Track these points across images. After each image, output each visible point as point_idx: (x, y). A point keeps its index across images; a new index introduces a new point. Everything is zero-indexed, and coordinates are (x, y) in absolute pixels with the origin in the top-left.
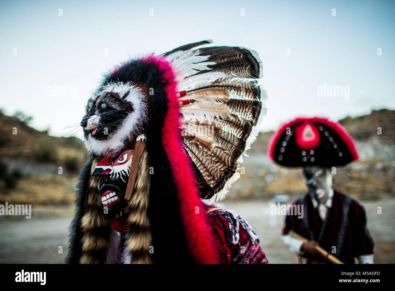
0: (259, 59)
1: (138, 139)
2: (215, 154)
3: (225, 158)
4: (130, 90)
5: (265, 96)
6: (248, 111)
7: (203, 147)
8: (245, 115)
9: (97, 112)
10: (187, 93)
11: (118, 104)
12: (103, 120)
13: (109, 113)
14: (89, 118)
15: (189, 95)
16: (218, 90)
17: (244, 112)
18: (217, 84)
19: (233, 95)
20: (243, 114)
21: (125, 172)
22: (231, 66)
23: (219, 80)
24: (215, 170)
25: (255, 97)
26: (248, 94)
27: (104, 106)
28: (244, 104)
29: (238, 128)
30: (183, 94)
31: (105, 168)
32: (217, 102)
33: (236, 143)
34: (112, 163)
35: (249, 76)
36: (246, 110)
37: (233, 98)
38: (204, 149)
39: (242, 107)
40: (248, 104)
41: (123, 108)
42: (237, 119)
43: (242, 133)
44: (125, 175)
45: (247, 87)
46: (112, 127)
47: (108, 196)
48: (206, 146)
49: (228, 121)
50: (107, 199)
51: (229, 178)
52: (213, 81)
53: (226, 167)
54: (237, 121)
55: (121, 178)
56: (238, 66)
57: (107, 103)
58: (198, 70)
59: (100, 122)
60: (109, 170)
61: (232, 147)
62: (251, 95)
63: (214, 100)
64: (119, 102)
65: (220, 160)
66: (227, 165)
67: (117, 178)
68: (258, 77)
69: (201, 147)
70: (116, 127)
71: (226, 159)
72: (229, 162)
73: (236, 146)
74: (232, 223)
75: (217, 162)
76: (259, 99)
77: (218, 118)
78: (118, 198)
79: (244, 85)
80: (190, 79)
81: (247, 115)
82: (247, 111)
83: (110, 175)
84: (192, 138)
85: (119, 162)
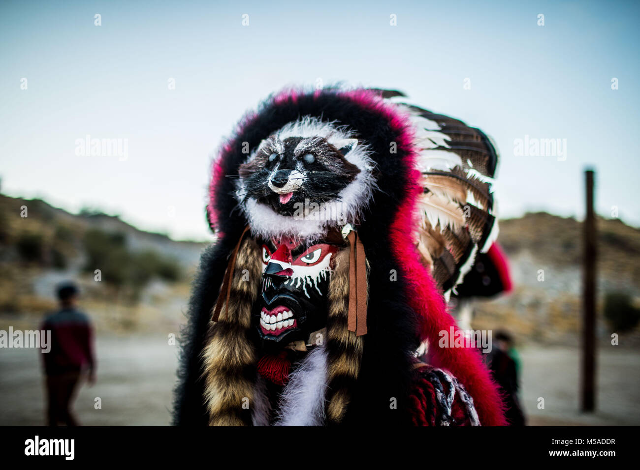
1: (346, 230)
4: (352, 145)
6: (480, 226)
9: (299, 166)
11: (340, 163)
12: (312, 184)
13: (324, 174)
14: (289, 173)
17: (475, 226)
18: (456, 173)
21: (312, 280)
22: (470, 150)
23: (458, 168)
25: (488, 207)
27: (310, 158)
29: (460, 249)
31: (285, 266)
32: (454, 201)
35: (486, 172)
36: (478, 223)
37: (469, 201)
39: (475, 218)
41: (347, 173)
43: (462, 257)
44: (311, 286)
45: (483, 189)
50: (277, 322)
52: (452, 167)
54: (463, 238)
55: (305, 289)
56: (477, 153)
57: (317, 156)
58: (435, 143)
59: (303, 185)
60: (290, 271)
62: (485, 203)
63: (451, 197)
67: (297, 287)
68: (493, 177)
73: (450, 275)
74: (442, 388)
76: (492, 211)
77: (451, 226)
78: (294, 322)
79: (481, 185)
81: (477, 231)
83: (286, 280)
85: (304, 259)
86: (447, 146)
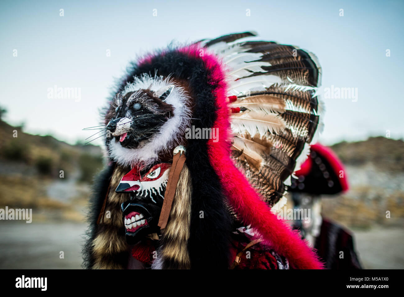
0: (319, 64)
1: (176, 151)
2: (263, 175)
3: (273, 180)
4: (171, 89)
5: (323, 109)
6: (304, 126)
7: (250, 166)
8: (300, 130)
9: (128, 114)
10: (238, 99)
11: (156, 106)
12: (136, 125)
13: (143, 117)
14: (118, 121)
15: (240, 102)
16: (273, 98)
17: (299, 126)
18: (273, 90)
19: (290, 106)
20: (298, 128)
21: (156, 190)
22: (288, 69)
23: (275, 86)
24: (262, 194)
25: (312, 110)
26: (305, 105)
27: (137, 106)
28: (301, 116)
29: (290, 145)
30: (233, 99)
31: (132, 183)
32: (271, 112)
33: (286, 162)
34: (141, 178)
35: (306, 83)
36: (301, 124)
37: (288, 109)
38: (251, 167)
39: (298, 120)
40: (305, 117)
41: (162, 112)
42: (291, 135)
43: (294, 151)
44: (156, 195)
45: (304, 96)
46: (147, 134)
47: (133, 219)
48: (254, 164)
49: (281, 137)
50: (132, 223)
51: (276, 203)
52: (268, 86)
53: (273, 191)
54: (290, 137)
55: (151, 197)
56: (296, 70)
57: (142, 103)
58: (251, 72)
59: (131, 126)
60: (137, 187)
61: (281, 167)
62: (308, 107)
63: (268, 110)
64: (158, 104)
65: (267, 182)
66: (275, 188)
67: (145, 196)
68: (315, 86)
69: (248, 165)
70: (152, 134)
71: (275, 181)
72: (278, 185)
73: (285, 166)
75: (264, 184)
76: (316, 111)
77: (271, 132)
78: (145, 221)
79: (301, 94)
80: (242, 82)
81: (302, 130)
82: (302, 125)
83: (138, 193)
84: (239, 153)
85: (149, 176)
86: (264, 71)
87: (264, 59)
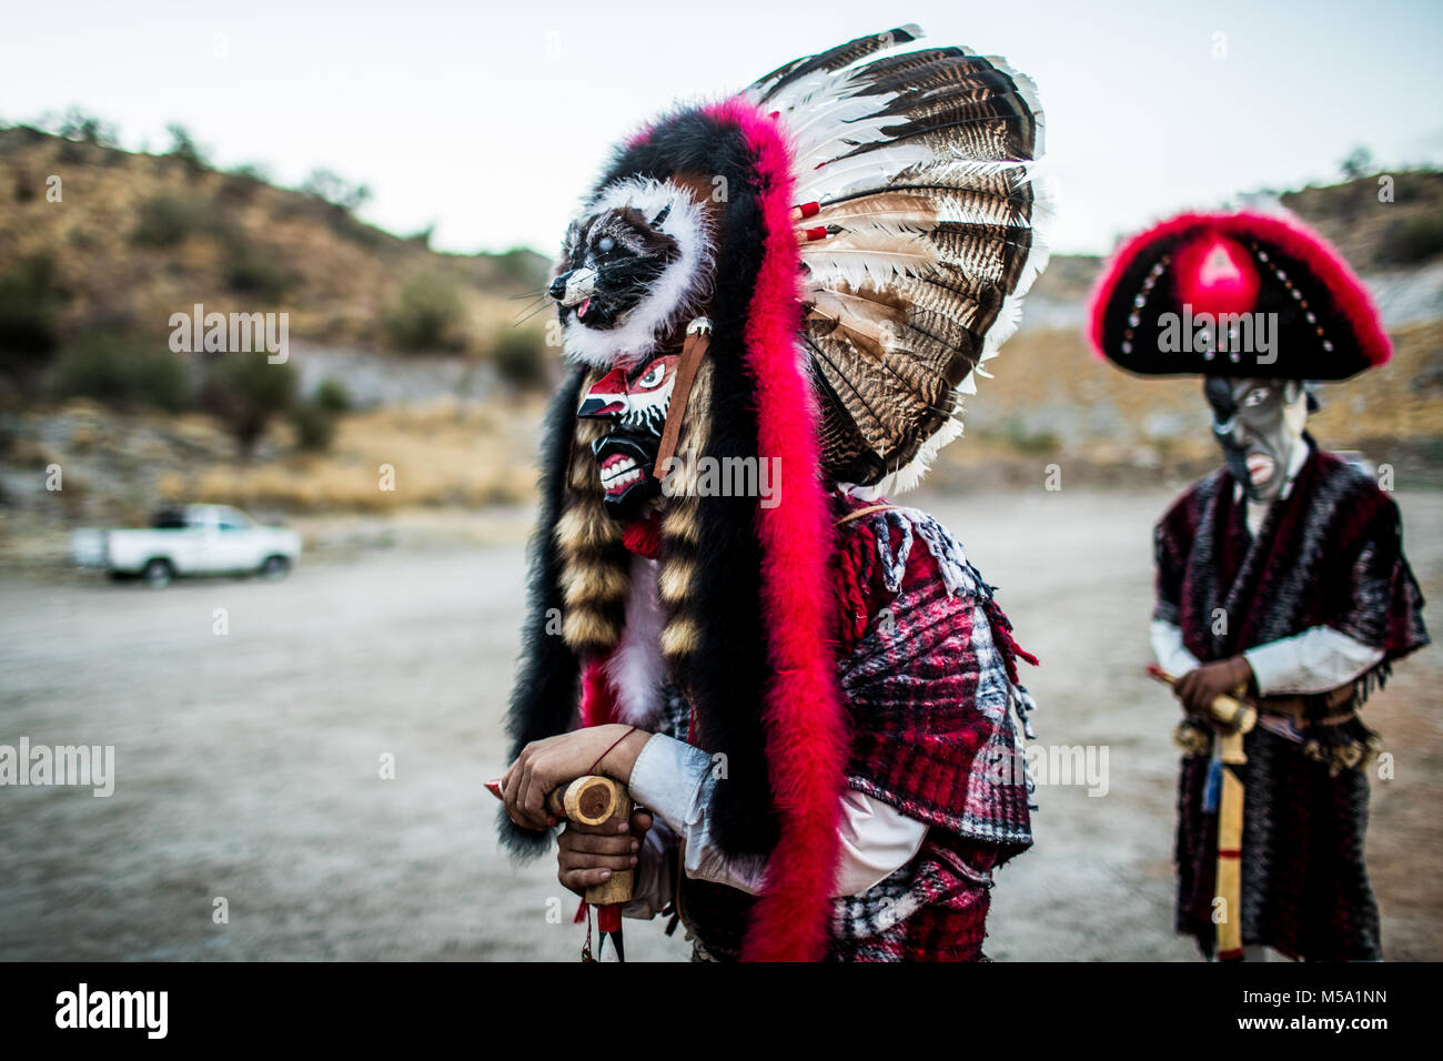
0: (1036, 102)
1: (692, 329)
2: (894, 370)
3: (920, 382)
4: (672, 201)
5: (1047, 210)
6: (991, 254)
7: (860, 351)
8: (983, 264)
9: (589, 260)
10: (821, 209)
11: (640, 241)
12: (604, 283)
13: (619, 263)
14: (569, 276)
15: (827, 213)
16: (907, 198)
17: (978, 257)
18: (905, 181)
19: (950, 211)
20: (976, 262)
21: (658, 411)
22: (950, 127)
23: (912, 170)
24: (893, 412)
25: (1014, 215)
26: (994, 206)
27: (606, 244)
28: (981, 233)
29: (962, 301)
30: (811, 210)
31: (608, 399)
32: (903, 231)
33: (956, 340)
34: (627, 388)
35: (1001, 153)
36: (984, 250)
37: (947, 219)
38: (862, 355)
39: (974, 244)
40: (991, 235)
41: (652, 252)
42: (960, 277)
43: (974, 314)
44: (658, 419)
45: (992, 186)
46: (626, 298)
47: (616, 469)
48: (870, 348)
49: (932, 280)
50: (614, 477)
51: (932, 433)
52: (896, 173)
53: (920, 406)
54: (958, 282)
55: (649, 424)
56: (972, 125)
57: (615, 237)
58: (855, 143)
59: (595, 285)
60: (619, 405)
61: (942, 351)
62: (1002, 210)
63: (893, 226)
64: (644, 236)
65: (906, 385)
66: (926, 399)
67: (638, 424)
68: (1029, 157)
69: (856, 351)
70: (636, 298)
71: (925, 384)
72: (933, 392)
73: (955, 350)
74: (887, 538)
75: (898, 391)
76: (1028, 220)
77: (902, 273)
78: (639, 473)
79: (984, 183)
80: (831, 170)
81: (987, 265)
82: (987, 255)
83: (622, 417)
84: (832, 325)
85: (643, 384)
86: (886, 139)
87: (894, 108)
